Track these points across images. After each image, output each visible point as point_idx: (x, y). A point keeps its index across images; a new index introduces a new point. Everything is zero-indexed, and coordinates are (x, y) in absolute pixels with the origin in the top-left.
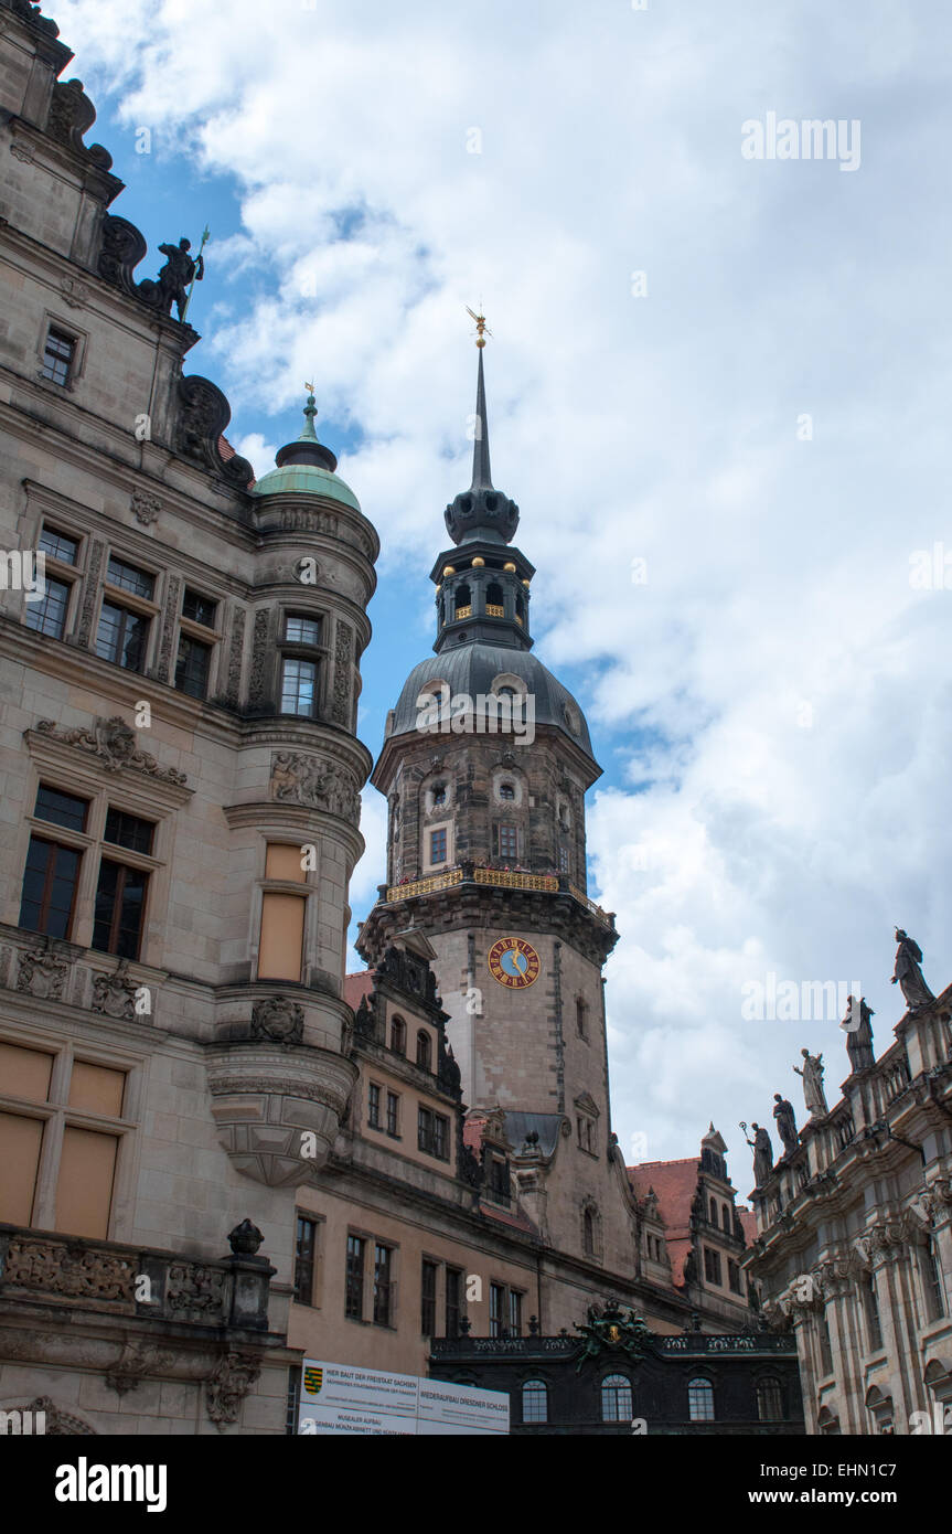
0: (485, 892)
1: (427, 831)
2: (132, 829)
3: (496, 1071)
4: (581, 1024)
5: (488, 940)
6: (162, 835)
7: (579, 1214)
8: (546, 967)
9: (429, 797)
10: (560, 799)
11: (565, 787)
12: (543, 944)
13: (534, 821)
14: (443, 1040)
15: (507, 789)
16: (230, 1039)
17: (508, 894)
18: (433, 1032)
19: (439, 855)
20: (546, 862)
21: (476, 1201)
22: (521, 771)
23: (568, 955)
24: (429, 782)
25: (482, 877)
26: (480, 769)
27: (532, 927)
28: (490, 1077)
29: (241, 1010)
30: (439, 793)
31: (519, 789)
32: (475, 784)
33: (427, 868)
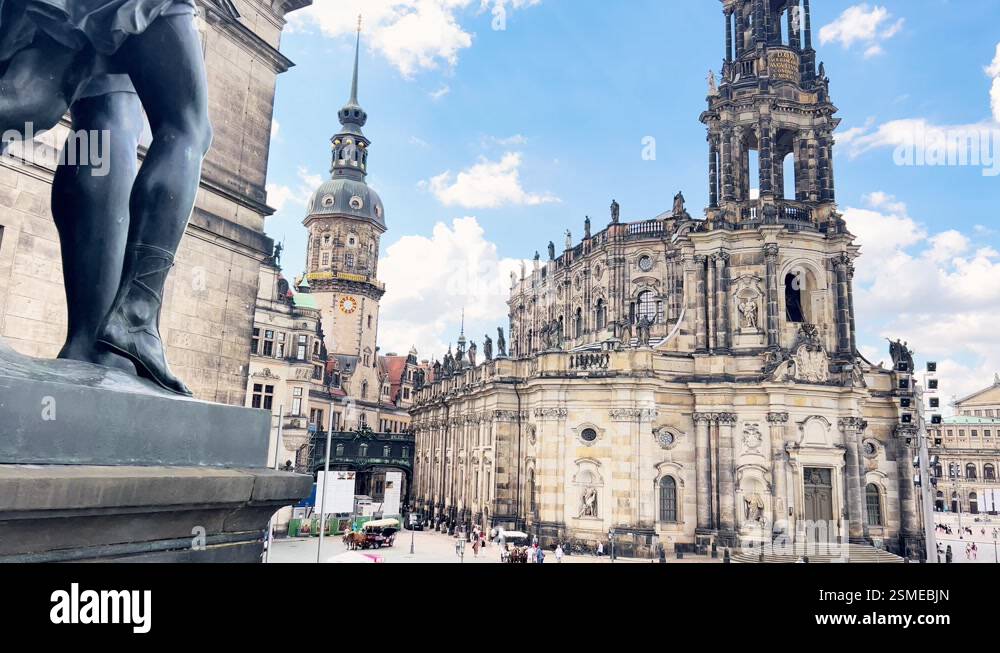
0: (340, 281)
1: (321, 252)
2: (270, 389)
3: (339, 341)
4: (369, 323)
5: (340, 296)
6: (274, 389)
7: (361, 387)
8: (359, 306)
9: (323, 239)
10: (371, 242)
11: (373, 237)
12: (358, 298)
13: (360, 253)
14: (323, 342)
15: (352, 241)
16: (286, 427)
17: (348, 282)
18: (320, 341)
19: (325, 262)
20: (363, 268)
21: (329, 388)
22: (358, 234)
23: (368, 301)
24: (324, 234)
25: (340, 276)
26: (343, 233)
27: (355, 292)
28: (336, 342)
29: (289, 422)
30: (327, 238)
31: (356, 241)
32: (341, 239)
33: (321, 267)
